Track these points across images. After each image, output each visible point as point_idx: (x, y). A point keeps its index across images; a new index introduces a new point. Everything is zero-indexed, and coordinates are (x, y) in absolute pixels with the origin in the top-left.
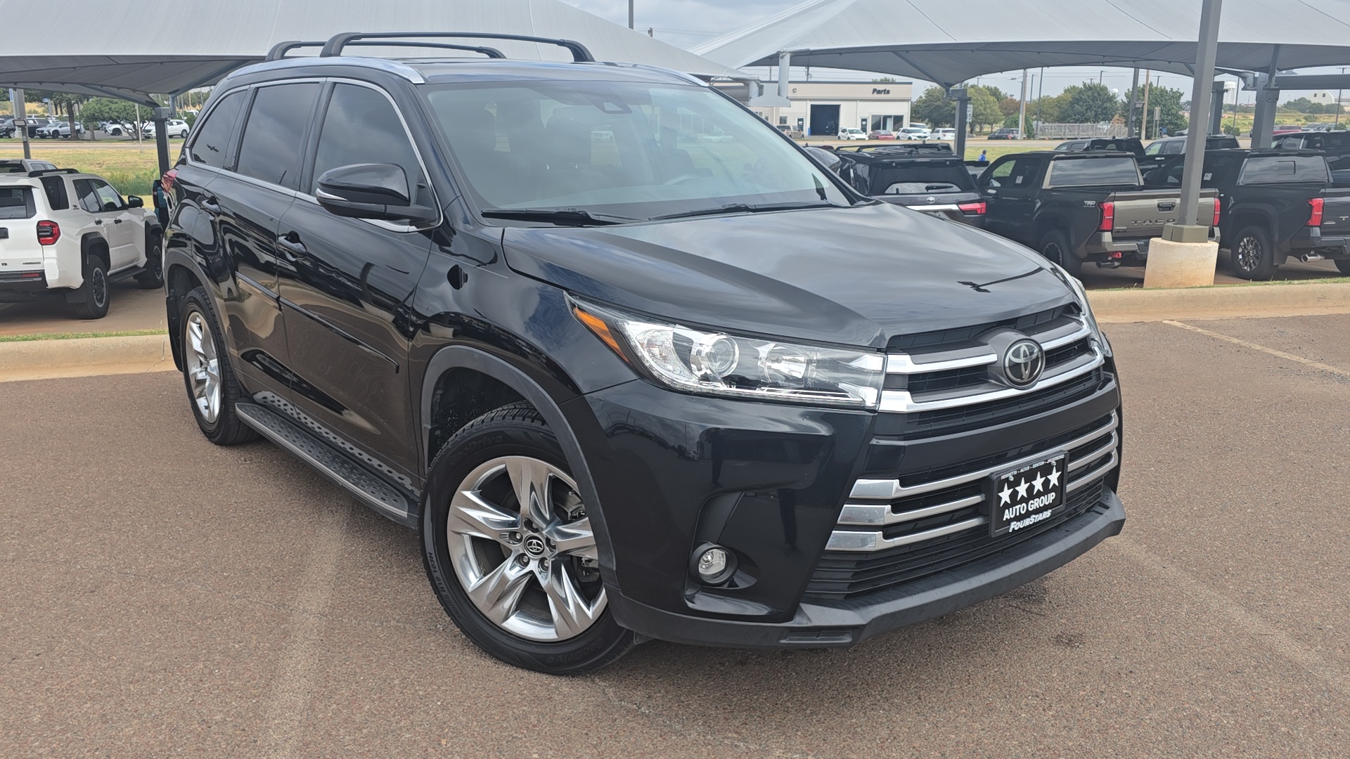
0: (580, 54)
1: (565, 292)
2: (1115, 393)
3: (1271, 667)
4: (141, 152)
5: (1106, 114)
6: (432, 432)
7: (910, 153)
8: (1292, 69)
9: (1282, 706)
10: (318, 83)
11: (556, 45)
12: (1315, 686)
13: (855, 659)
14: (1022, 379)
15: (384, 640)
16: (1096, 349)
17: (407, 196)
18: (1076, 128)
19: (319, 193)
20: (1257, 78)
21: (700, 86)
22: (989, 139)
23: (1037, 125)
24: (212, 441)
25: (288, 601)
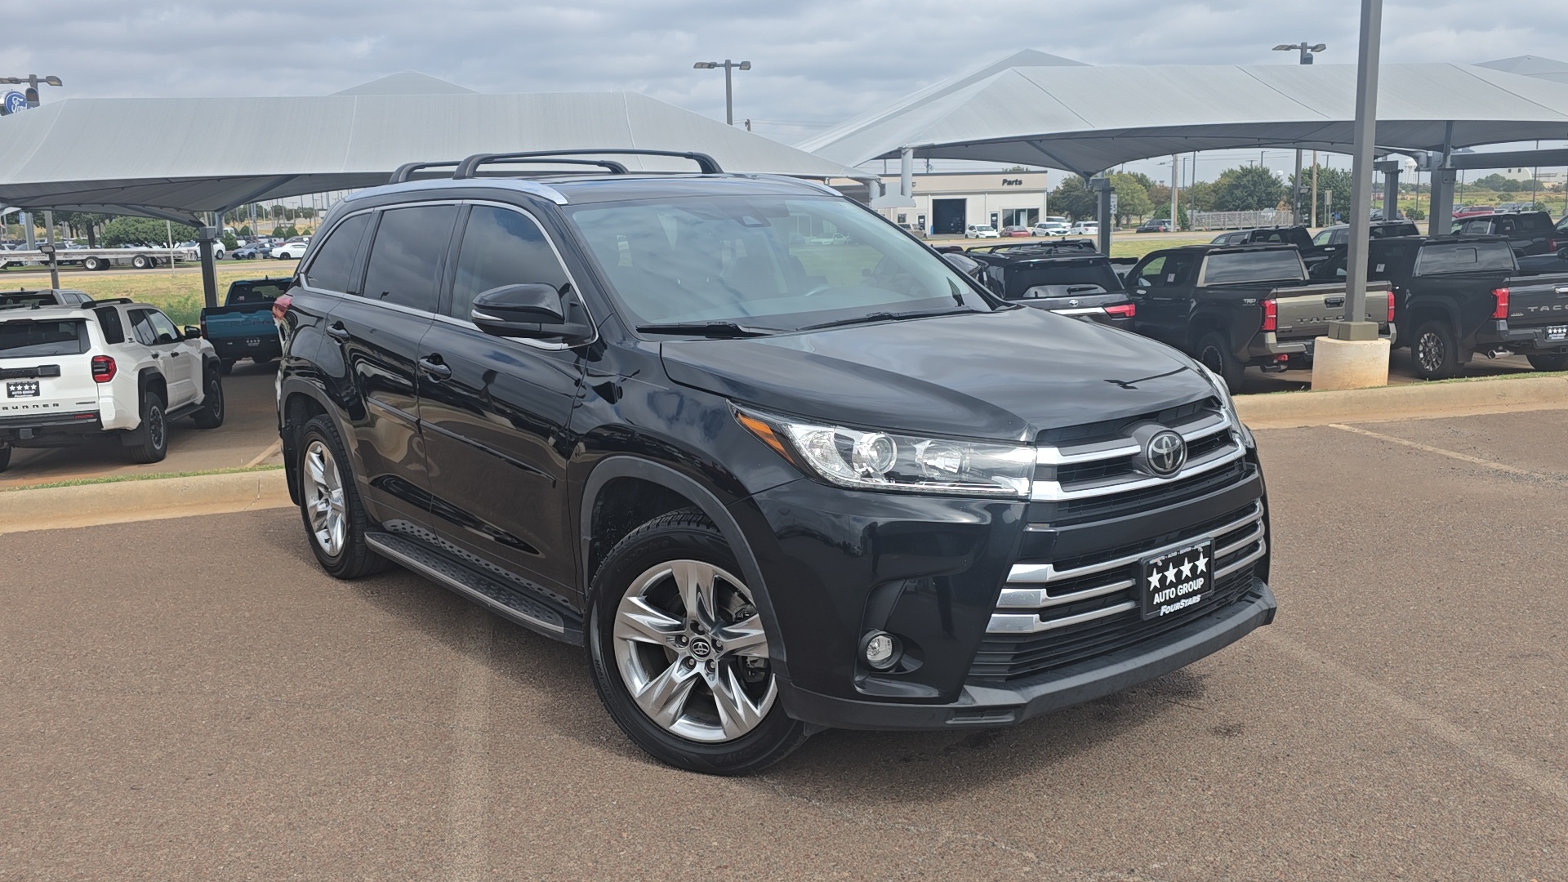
0: (708, 166)
1: (727, 400)
2: (1259, 483)
3: (1426, 747)
4: (174, 278)
5: (1271, 200)
6: (592, 543)
7: (1049, 252)
8: (1469, 146)
9: (1434, 780)
10: (453, 205)
11: (683, 158)
12: (1468, 762)
13: (1017, 753)
14: (1165, 468)
15: (550, 751)
16: (1238, 440)
17: (561, 314)
18: (1237, 216)
19: (475, 314)
20: (1430, 157)
21: (834, 196)
22: (1138, 232)
23: (1192, 215)
24: (334, 576)
25: (446, 720)
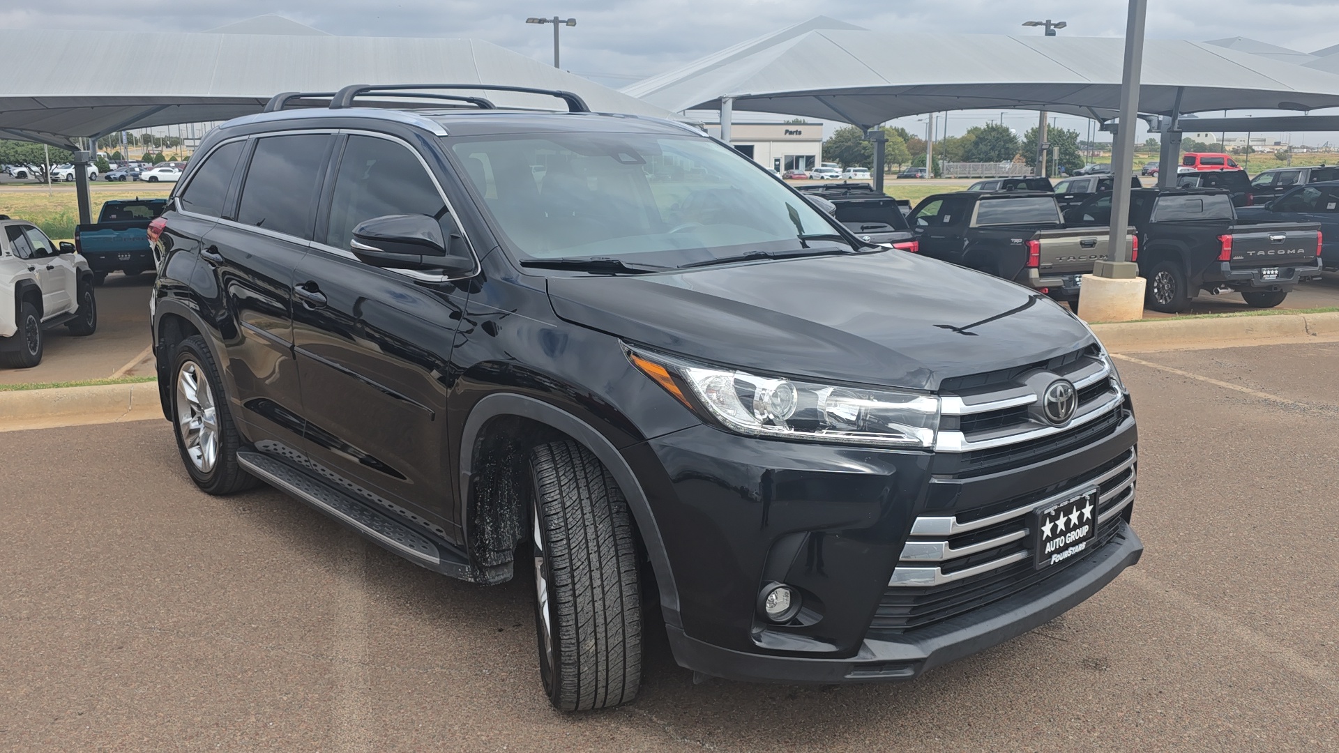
0: (576, 105)
4: (51, 196)
10: (332, 134)
11: (551, 96)
14: (1059, 417)
16: (1116, 387)
17: (443, 246)
19: (356, 246)
21: (702, 136)
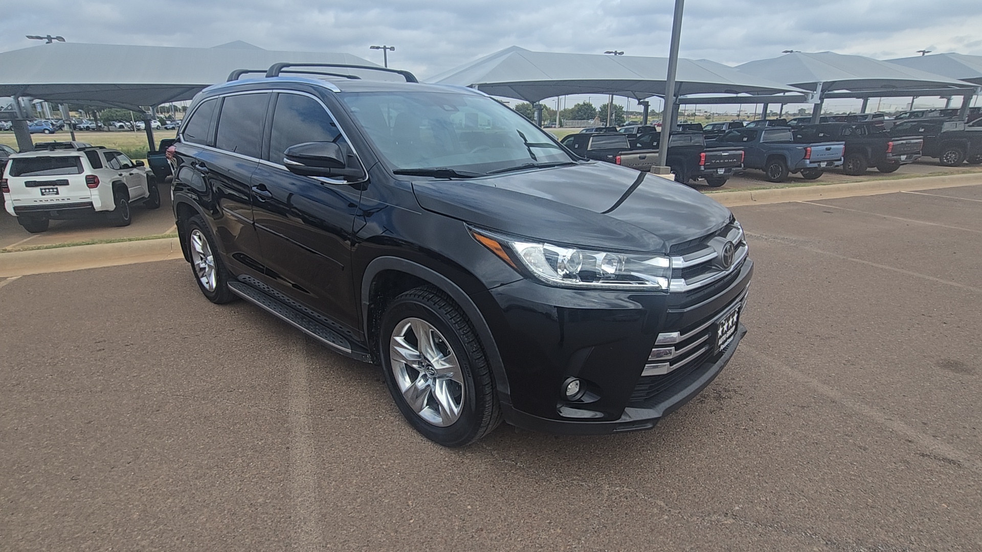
24: (212, 302)
25: (284, 406)
